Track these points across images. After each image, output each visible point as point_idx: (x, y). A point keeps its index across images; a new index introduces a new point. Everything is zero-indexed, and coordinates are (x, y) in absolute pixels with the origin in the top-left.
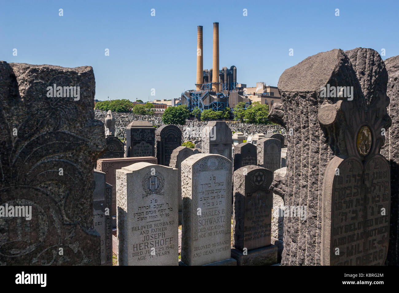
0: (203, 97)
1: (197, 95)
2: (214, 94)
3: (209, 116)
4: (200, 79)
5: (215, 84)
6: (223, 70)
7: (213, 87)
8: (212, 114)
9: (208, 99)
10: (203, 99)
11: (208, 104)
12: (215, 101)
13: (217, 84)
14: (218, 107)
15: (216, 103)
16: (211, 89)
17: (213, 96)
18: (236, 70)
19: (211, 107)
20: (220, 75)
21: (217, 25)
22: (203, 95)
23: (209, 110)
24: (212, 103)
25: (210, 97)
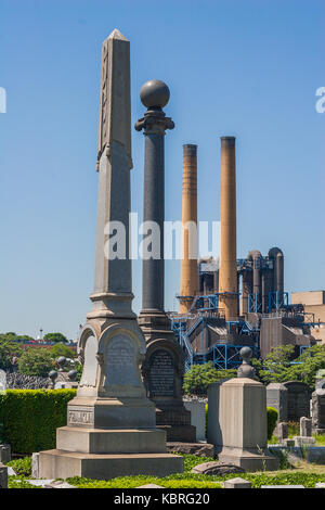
0: (190, 331)
1: (177, 325)
2: (221, 323)
3: (204, 382)
4: (191, 283)
5: (225, 296)
6: (251, 258)
7: (221, 305)
8: (210, 377)
9: (202, 338)
10: (191, 337)
11: (203, 351)
12: (222, 343)
13: (232, 297)
14: (228, 357)
15: (221, 348)
16: (215, 310)
17: (217, 330)
18: (282, 258)
19: (209, 357)
20: (242, 272)
21: (230, 144)
22: (192, 326)
23: (204, 366)
24: (214, 346)
25: (210, 333)
